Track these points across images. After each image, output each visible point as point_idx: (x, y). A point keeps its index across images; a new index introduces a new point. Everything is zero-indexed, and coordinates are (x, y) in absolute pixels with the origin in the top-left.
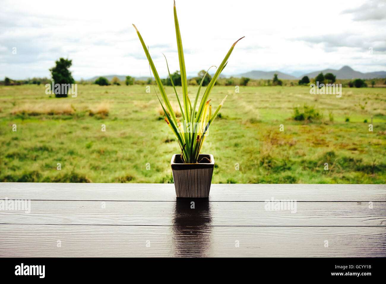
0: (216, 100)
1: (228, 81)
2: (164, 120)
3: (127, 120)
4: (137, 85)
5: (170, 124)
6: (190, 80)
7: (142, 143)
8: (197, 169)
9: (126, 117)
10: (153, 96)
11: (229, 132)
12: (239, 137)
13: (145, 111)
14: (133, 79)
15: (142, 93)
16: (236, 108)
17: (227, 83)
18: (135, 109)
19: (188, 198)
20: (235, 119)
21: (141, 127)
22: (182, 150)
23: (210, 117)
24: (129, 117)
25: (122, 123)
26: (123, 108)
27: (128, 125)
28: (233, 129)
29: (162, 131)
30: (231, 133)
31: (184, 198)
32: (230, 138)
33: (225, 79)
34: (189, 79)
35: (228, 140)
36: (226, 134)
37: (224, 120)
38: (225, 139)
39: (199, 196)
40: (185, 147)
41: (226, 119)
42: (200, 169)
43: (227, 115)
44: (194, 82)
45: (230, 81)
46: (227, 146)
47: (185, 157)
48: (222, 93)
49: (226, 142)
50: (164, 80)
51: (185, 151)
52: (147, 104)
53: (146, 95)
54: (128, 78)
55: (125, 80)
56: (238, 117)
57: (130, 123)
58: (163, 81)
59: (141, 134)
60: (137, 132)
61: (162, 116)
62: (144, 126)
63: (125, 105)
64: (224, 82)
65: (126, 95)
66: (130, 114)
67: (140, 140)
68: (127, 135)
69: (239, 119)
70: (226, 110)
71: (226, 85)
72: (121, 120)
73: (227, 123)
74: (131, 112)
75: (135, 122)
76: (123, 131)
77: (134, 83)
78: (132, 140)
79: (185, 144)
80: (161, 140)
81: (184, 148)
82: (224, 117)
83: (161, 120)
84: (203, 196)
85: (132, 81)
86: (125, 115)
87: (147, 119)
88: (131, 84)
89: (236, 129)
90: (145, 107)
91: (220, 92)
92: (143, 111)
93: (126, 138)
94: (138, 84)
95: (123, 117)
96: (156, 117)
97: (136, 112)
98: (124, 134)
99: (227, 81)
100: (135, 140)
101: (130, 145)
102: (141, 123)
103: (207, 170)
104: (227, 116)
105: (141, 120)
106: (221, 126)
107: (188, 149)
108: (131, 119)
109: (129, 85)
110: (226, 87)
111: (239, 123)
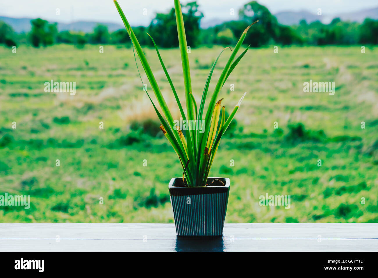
0: (290, 85)
1: (327, 32)
2: (141, 145)
3: (38, 145)
4: (63, 46)
5: (167, 133)
6: (217, 29)
7: (83, 208)
8: (205, 194)
9: (34, 136)
10: (110, 76)
11: (323, 177)
12: (351, 190)
13: (89, 119)
14: (53, 27)
15: (80, 69)
16: (346, 108)
17: (323, 35)
18: (60, 113)
19: (193, 236)
20: (343, 139)
21: (78, 164)
22: (185, 170)
23: (223, 123)
24: (44, 136)
25: (25, 153)
26: (27, 111)
27: (44, 159)
28: (334, 168)
29: (137, 174)
30: (331, 179)
31: (187, 236)
32: (327, 194)
33: (317, 24)
34: (213, 25)
35: (321, 197)
36: (316, 181)
37: (310, 144)
38: (312, 195)
39: (208, 233)
40: (188, 166)
41: (316, 140)
42: (209, 195)
43: (319, 130)
44: (229, 34)
45: (331, 30)
46: (318, 213)
47: (189, 179)
48: (306, 66)
49: (315, 203)
50: (142, 29)
51: (188, 170)
52: (95, 99)
53: (90, 73)
54: (38, 24)
55: (28, 28)
56: (351, 134)
57: (47, 152)
58: (138, 32)
59: (80, 184)
60: (67, 178)
61: (136, 134)
62: (86, 160)
63: (31, 104)
64: (313, 32)
65: (32, 74)
66: (46, 127)
67: (77, 200)
68: (42, 185)
69: (354, 139)
70: (318, 114)
71: (321, 42)
72: (24, 143)
73: (319, 150)
74: (49, 121)
75: (60, 151)
76: (27, 176)
77: (54, 40)
78: (53, 200)
79: (188, 161)
80: (136, 199)
81: (186, 167)
82: (312, 134)
83: (135, 144)
84: (214, 232)
85: (49, 34)
86: (33, 131)
87: (94, 142)
88: (47, 43)
89: (344, 168)
90: (90, 107)
91: (301, 62)
92: (83, 119)
93: (37, 193)
94: (67, 42)
95: (29, 137)
96: (119, 135)
97: (64, 121)
98: (32, 181)
99: (322, 31)
100: (63, 199)
101: (49, 214)
102: (79, 152)
103: (219, 195)
104: (321, 133)
105: (80, 143)
106: (301, 160)
107: (192, 168)
108: (52, 142)
109: (41, 46)
110: (318, 50)
111: (352, 152)
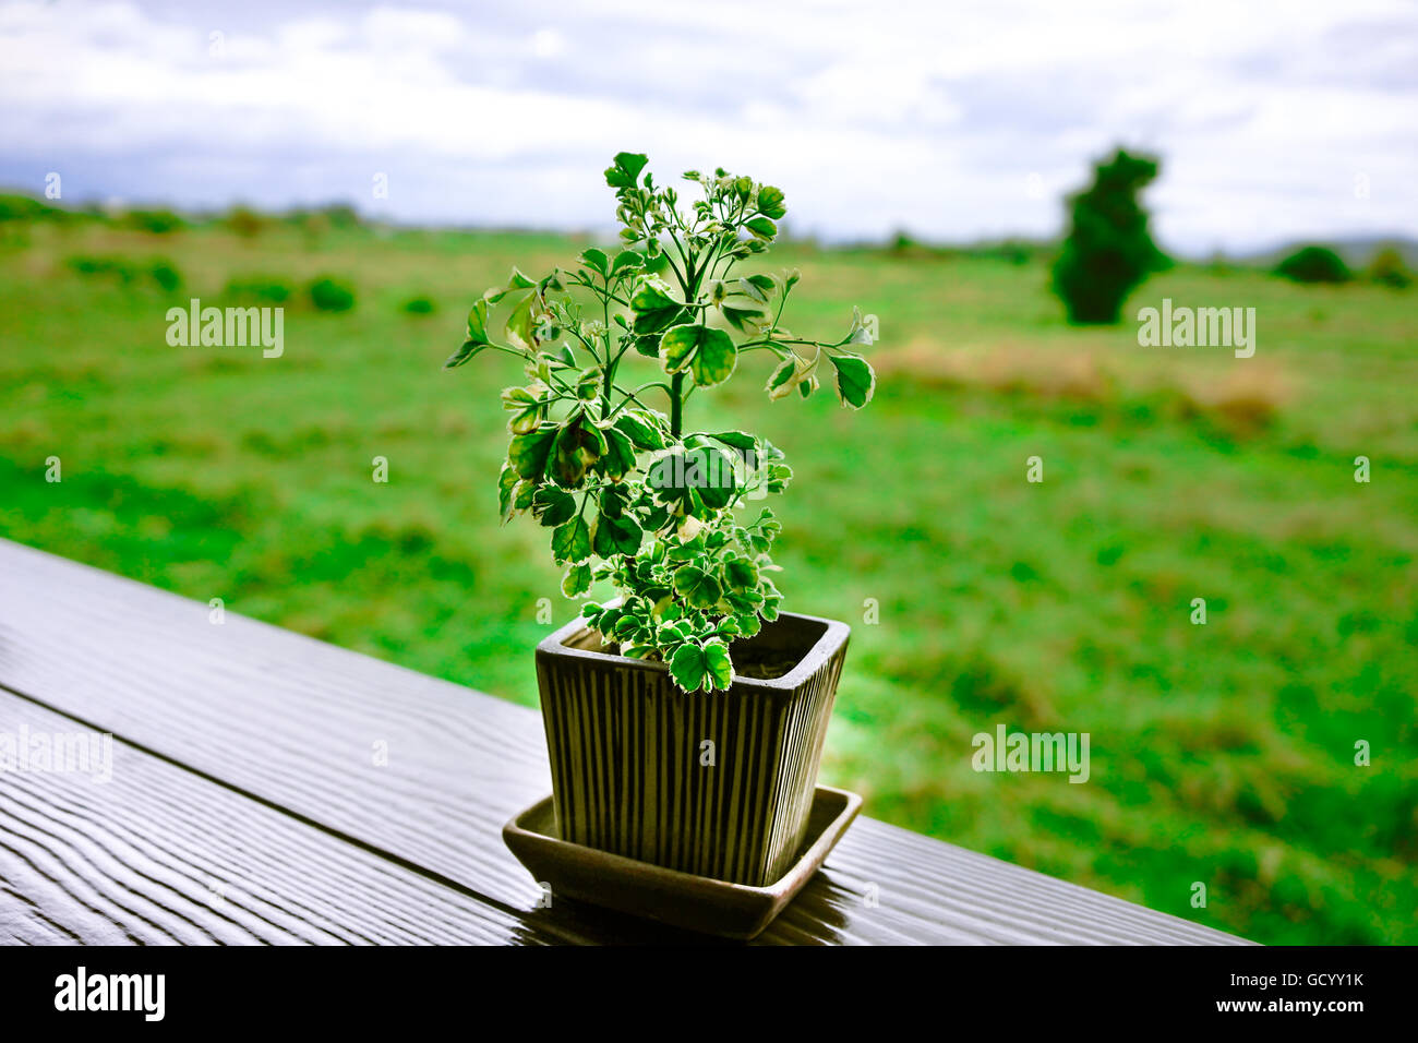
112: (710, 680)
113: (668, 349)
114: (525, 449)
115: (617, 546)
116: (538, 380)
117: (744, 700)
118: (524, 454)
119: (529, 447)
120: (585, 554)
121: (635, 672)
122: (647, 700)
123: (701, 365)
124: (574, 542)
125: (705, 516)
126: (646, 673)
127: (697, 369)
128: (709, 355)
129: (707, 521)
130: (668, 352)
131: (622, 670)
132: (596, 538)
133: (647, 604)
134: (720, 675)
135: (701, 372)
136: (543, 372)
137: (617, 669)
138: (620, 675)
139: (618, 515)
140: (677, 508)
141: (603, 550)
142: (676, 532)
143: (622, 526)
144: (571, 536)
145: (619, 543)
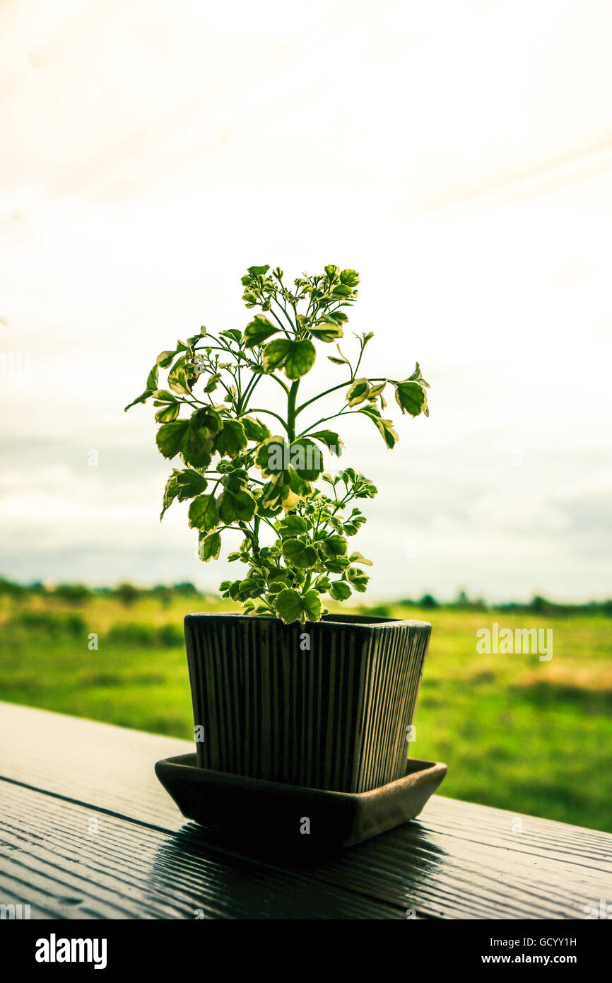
112: (305, 615)
113: (269, 357)
114: (168, 436)
115: (237, 515)
116: (178, 384)
117: (334, 636)
118: (167, 440)
119: (171, 434)
120: (214, 523)
121: (253, 622)
122: (263, 644)
123: (292, 366)
124: (206, 514)
125: (302, 492)
126: (262, 622)
127: (289, 369)
128: (298, 358)
129: (303, 496)
130: (269, 359)
131: (244, 621)
132: (221, 508)
133: (264, 572)
134: (313, 612)
135: (292, 371)
136: (181, 379)
137: (241, 621)
138: (242, 625)
139: (237, 491)
140: (279, 479)
141: (226, 518)
142: (281, 503)
143: (240, 500)
144: (204, 510)
145: (238, 512)
